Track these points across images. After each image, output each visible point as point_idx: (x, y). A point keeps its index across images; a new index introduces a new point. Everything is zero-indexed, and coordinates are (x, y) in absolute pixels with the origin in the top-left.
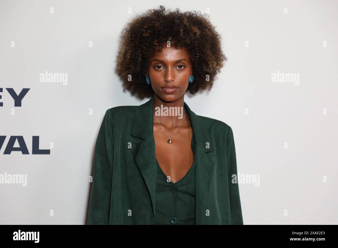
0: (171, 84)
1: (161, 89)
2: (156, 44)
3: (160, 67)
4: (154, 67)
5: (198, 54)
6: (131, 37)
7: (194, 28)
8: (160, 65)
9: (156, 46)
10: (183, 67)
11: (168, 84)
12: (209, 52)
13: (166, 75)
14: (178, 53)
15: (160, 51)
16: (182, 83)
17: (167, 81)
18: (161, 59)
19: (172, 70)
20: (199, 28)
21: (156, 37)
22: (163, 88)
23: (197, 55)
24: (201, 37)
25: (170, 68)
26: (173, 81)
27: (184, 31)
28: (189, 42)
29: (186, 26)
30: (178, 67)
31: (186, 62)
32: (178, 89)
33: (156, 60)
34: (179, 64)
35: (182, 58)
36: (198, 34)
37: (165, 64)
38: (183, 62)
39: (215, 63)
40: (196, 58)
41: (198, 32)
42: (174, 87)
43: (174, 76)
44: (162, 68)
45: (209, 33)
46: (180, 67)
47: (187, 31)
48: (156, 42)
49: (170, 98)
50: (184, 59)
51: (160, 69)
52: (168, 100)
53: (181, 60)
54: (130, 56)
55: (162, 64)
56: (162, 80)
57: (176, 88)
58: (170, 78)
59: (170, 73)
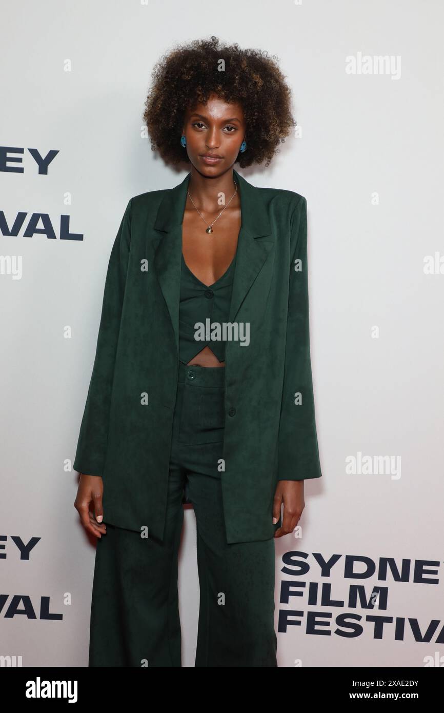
0: (214, 152)
1: (199, 157)
2: (200, 93)
3: (202, 125)
4: (194, 125)
5: (256, 113)
6: (166, 77)
7: (254, 75)
8: (201, 122)
9: (199, 95)
10: (233, 130)
11: (210, 152)
12: (272, 112)
13: (208, 139)
14: (227, 109)
15: (205, 103)
16: (230, 152)
17: (209, 148)
18: (204, 115)
19: (218, 132)
20: (261, 77)
21: (200, 82)
22: (203, 156)
23: (254, 115)
24: (263, 90)
25: (214, 129)
26: (217, 148)
27: (241, 78)
28: (245, 95)
29: (243, 71)
30: (226, 129)
31: (237, 123)
32: (223, 161)
33: (197, 115)
34: (228, 125)
35: (234, 117)
36: (259, 84)
37: (208, 122)
38: (234, 122)
39: (279, 130)
40: (252, 119)
41: (260, 82)
42: (217, 157)
43: (219, 141)
44: (203, 127)
45: (274, 84)
46: (229, 129)
47: (245, 80)
48: (199, 90)
49: (210, 172)
50: (236, 119)
51: (200, 129)
52: (208, 174)
53: (232, 120)
54: (162, 105)
55: (205, 122)
56: (202, 144)
57: (220, 158)
58: (213, 144)
59: (214, 135)
